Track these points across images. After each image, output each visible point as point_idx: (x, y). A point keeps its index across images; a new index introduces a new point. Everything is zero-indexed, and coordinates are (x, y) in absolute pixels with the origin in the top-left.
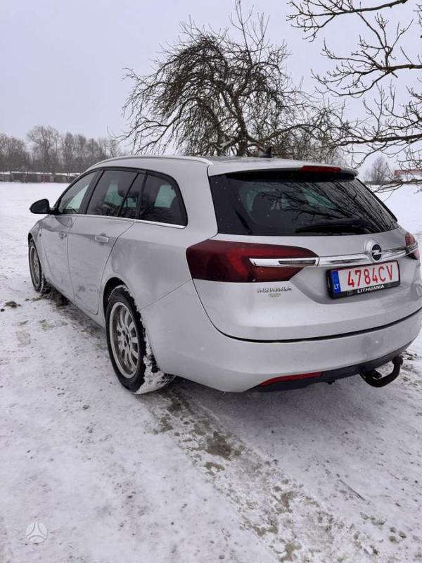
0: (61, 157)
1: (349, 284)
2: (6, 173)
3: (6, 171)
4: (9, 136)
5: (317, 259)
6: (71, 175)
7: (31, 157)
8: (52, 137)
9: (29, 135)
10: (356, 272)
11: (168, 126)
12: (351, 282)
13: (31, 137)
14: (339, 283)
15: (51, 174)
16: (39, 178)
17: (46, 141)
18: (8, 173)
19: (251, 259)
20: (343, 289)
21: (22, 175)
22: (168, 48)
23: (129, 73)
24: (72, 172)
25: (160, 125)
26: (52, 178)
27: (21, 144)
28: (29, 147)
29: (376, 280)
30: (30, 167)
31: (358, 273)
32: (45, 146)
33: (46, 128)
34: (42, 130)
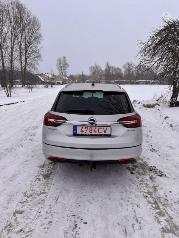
0: (135, 74)
1: (81, 131)
2: (113, 81)
3: (113, 80)
4: (116, 67)
5: (66, 121)
6: (137, 81)
7: (123, 75)
8: (132, 66)
9: (123, 66)
10: (85, 128)
11: (155, 62)
12: (82, 131)
13: (124, 67)
14: (76, 130)
15: (129, 81)
16: (125, 83)
17: (129, 68)
18: (114, 81)
19: (48, 119)
20: (78, 133)
21: (118, 82)
22: (154, 30)
23: (140, 42)
24: (137, 80)
25: (152, 62)
26: (129, 83)
27: (120, 70)
28: (123, 71)
29: (96, 132)
30: (122, 78)
31: (86, 129)
32: (129, 70)
33: (130, 63)
34: (128, 64)
